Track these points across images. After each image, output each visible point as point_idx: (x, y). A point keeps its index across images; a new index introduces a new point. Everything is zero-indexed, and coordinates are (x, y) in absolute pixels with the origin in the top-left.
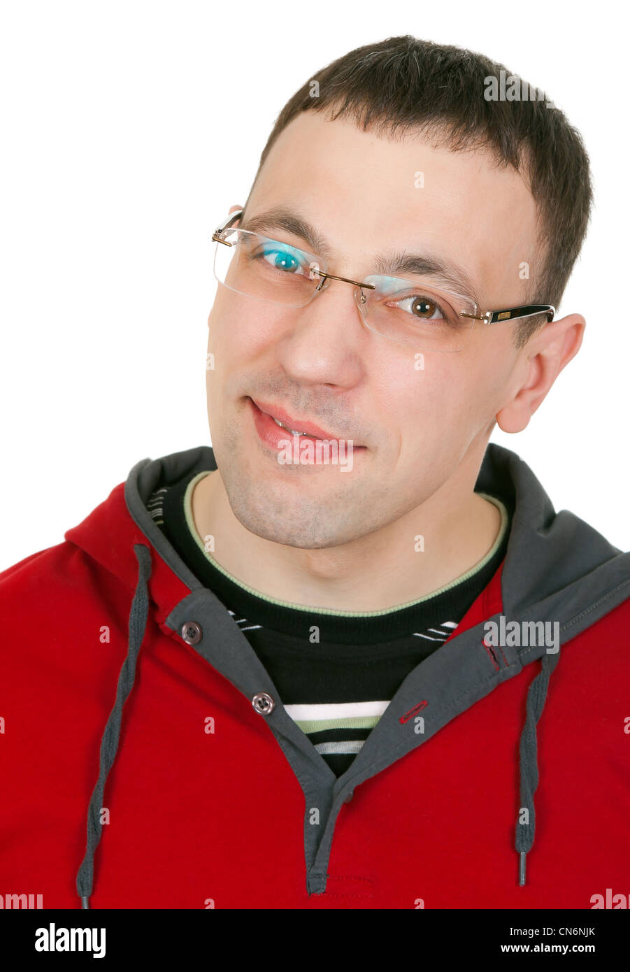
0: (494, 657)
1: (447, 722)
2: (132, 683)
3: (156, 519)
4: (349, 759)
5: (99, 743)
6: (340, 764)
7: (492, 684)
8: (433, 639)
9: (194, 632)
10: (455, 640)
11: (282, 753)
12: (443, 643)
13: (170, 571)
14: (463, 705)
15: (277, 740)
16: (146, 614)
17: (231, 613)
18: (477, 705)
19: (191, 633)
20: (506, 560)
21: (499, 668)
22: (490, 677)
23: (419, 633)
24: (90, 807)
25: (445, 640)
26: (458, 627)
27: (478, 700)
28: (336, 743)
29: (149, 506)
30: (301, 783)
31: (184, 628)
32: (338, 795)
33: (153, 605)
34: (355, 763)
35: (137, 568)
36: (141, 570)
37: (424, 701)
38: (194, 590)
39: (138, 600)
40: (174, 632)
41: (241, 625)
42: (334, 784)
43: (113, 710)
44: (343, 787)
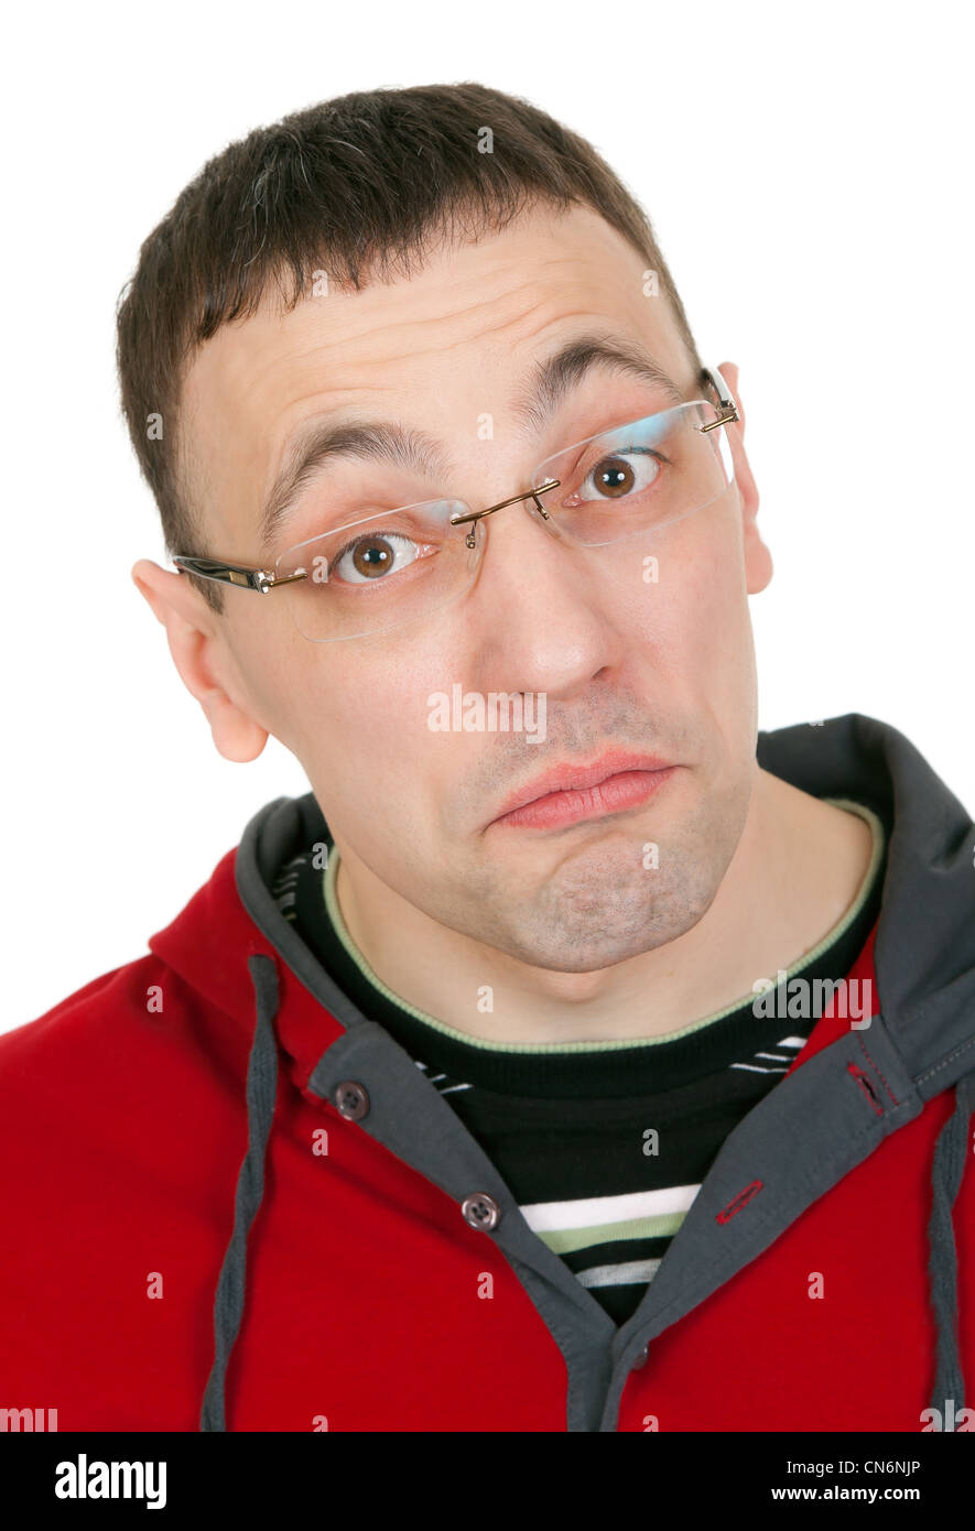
0: (872, 1094)
1: (798, 1213)
2: (259, 1195)
3: (286, 912)
4: (636, 1292)
5: (211, 1300)
6: (621, 1302)
7: (871, 1142)
8: (764, 1070)
9: (356, 1099)
10: (801, 1069)
11: (522, 1291)
12: (782, 1076)
13: (311, 996)
14: (824, 1182)
15: (514, 1270)
16: (274, 1075)
17: (420, 1066)
18: (849, 1180)
19: (352, 1101)
20: (880, 922)
21: (882, 1111)
22: (868, 1128)
23: (740, 1062)
24: (202, 1411)
25: (786, 1070)
26: (807, 1045)
27: (851, 1168)
28: (614, 1267)
29: (276, 891)
30: (558, 1341)
31: (339, 1094)
32: (620, 1358)
33: (285, 1060)
34: (647, 1300)
35: (251, 996)
36: (259, 1000)
37: (756, 1182)
38: (350, 1026)
39: (258, 1052)
40: (324, 1102)
41: (440, 1085)
42: (612, 1337)
43: (231, 1243)
44: (628, 1343)
